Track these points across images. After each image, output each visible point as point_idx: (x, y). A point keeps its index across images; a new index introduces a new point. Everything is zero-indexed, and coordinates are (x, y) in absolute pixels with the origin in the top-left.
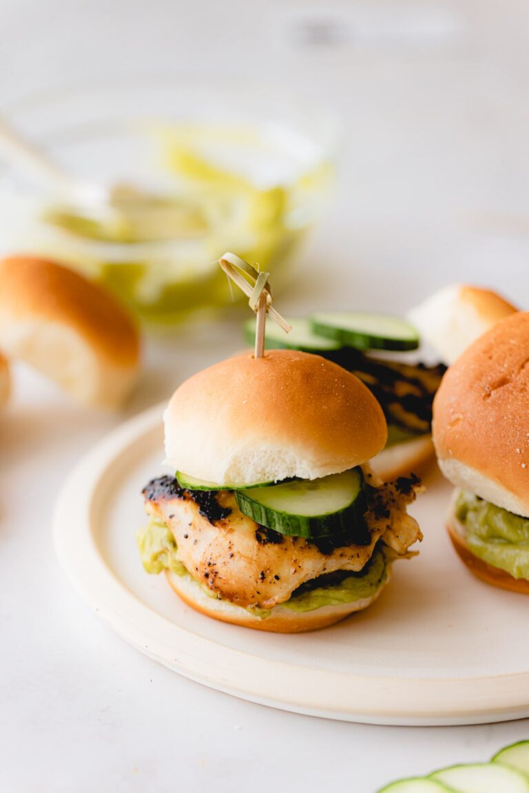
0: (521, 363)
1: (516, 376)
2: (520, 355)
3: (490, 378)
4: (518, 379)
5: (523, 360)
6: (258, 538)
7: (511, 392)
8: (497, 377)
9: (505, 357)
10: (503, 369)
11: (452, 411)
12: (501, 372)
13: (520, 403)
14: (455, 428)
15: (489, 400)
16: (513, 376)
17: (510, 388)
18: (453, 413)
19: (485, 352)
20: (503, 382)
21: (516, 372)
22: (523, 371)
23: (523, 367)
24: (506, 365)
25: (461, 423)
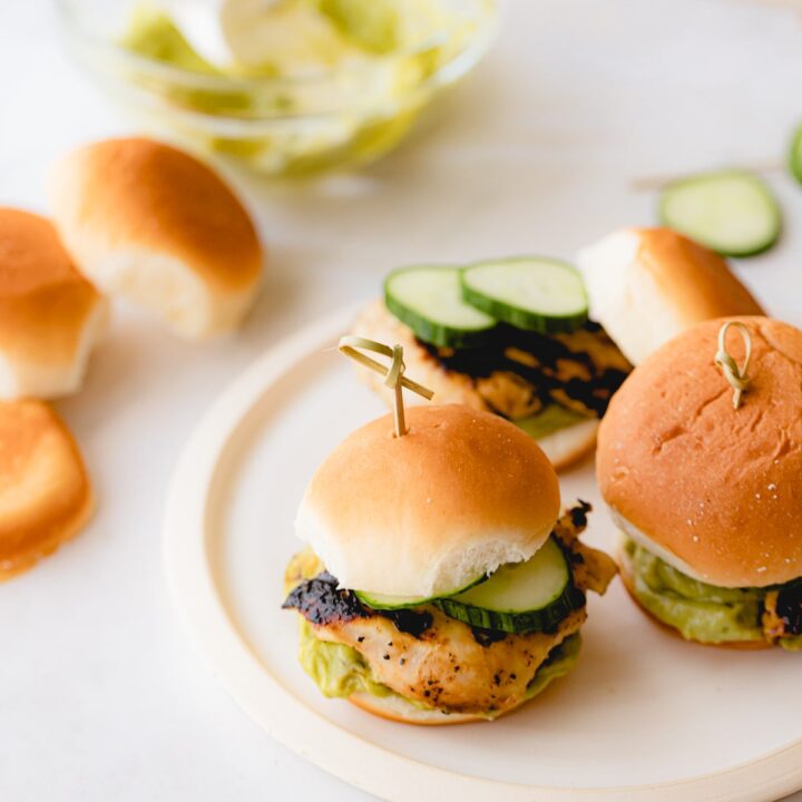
0: (697, 407)
1: (692, 425)
2: (698, 395)
3: (661, 425)
4: (693, 428)
5: (701, 403)
6: (479, 640)
7: (684, 448)
8: (669, 425)
9: (680, 397)
10: (677, 413)
11: (617, 461)
12: (674, 418)
13: (693, 465)
14: (620, 483)
15: (659, 457)
16: (688, 425)
17: (684, 443)
18: (619, 464)
19: (658, 385)
20: (677, 432)
21: (692, 418)
22: (700, 419)
23: (699, 413)
24: (680, 409)
25: (626, 478)
